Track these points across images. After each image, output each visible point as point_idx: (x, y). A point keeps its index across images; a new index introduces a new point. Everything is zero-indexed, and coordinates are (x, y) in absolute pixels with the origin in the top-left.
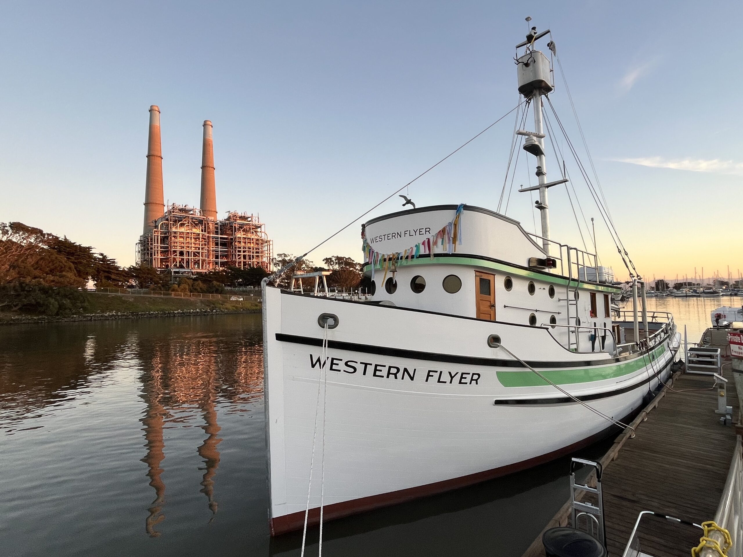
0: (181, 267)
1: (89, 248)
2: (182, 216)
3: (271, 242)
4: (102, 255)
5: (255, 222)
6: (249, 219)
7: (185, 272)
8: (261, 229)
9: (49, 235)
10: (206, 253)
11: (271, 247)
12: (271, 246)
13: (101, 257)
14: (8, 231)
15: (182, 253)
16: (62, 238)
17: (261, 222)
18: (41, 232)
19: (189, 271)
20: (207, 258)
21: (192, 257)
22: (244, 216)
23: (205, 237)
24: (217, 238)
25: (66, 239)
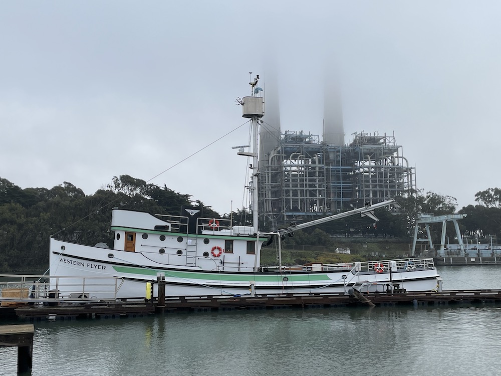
0: (295, 209)
1: (187, 196)
2: (295, 146)
3: (413, 171)
4: (198, 202)
5: (390, 143)
6: (382, 141)
7: (299, 216)
8: (397, 153)
9: (151, 185)
10: (324, 190)
11: (413, 178)
12: (413, 176)
13: (198, 204)
14: (119, 184)
15: (295, 193)
16: (162, 188)
17: (397, 144)
18: (144, 182)
19: (304, 214)
20: (325, 198)
21: (308, 197)
22: (374, 138)
23: (323, 170)
24: (339, 170)
25: (166, 188)
